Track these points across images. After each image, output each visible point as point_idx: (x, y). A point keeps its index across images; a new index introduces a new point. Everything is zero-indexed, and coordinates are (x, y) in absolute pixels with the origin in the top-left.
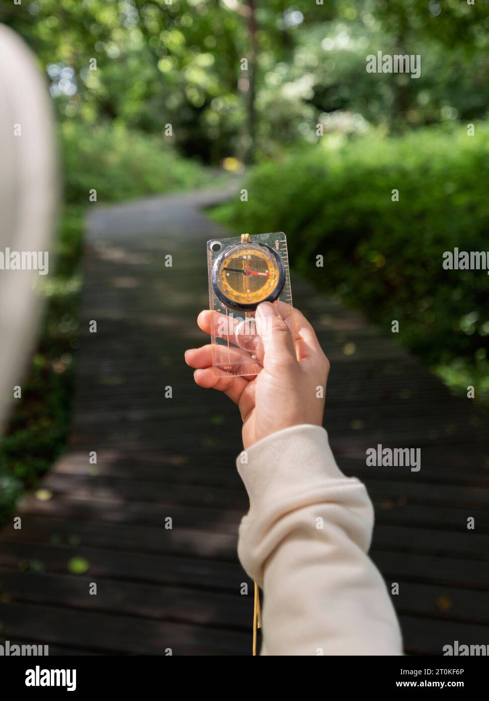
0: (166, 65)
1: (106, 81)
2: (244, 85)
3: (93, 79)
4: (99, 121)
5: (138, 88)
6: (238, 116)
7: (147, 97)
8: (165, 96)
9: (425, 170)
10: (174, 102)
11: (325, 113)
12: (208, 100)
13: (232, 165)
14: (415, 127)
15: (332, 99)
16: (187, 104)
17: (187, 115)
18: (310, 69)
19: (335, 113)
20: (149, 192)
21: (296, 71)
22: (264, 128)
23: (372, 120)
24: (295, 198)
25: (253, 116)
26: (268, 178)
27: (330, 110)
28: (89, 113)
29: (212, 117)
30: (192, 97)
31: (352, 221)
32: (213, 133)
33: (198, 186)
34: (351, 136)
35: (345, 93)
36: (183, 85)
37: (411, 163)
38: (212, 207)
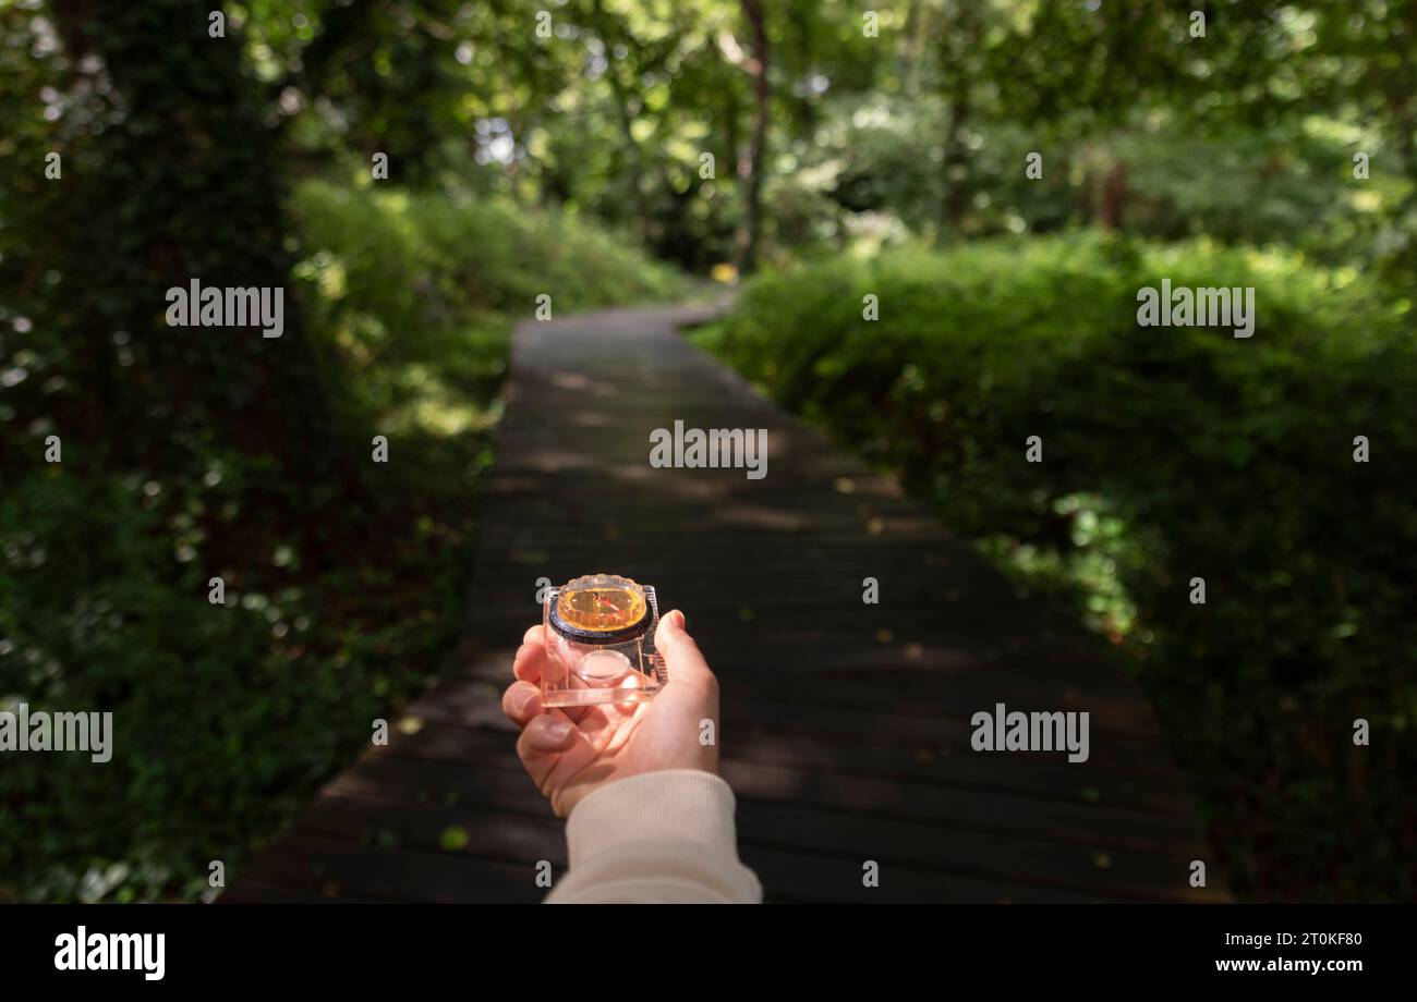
0: (642, 130)
1: (557, 149)
2: (745, 168)
3: (539, 144)
4: (543, 203)
5: (602, 161)
6: (735, 209)
7: (613, 174)
8: (637, 173)
9: (984, 289)
10: (649, 184)
11: (852, 213)
12: (696, 185)
13: (725, 274)
14: (972, 238)
15: (863, 193)
16: (668, 188)
17: (665, 204)
18: (833, 152)
19: (863, 213)
20: (607, 302)
21: (816, 155)
22: (769, 227)
23: (913, 225)
24: (805, 320)
25: (756, 209)
26: (771, 289)
27: (859, 209)
28: (530, 190)
29: (700, 208)
30: (674, 178)
31: (885, 353)
32: (699, 230)
33: (674, 298)
34: (886, 244)
35: (880, 187)
36: (664, 162)
37: (964, 281)
38: (693, 326)
